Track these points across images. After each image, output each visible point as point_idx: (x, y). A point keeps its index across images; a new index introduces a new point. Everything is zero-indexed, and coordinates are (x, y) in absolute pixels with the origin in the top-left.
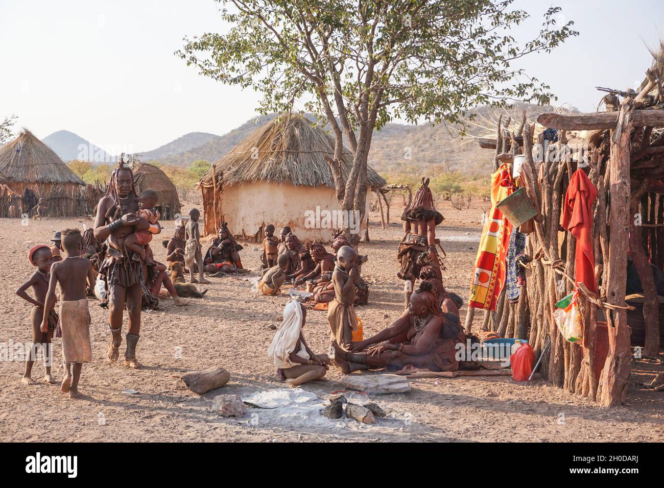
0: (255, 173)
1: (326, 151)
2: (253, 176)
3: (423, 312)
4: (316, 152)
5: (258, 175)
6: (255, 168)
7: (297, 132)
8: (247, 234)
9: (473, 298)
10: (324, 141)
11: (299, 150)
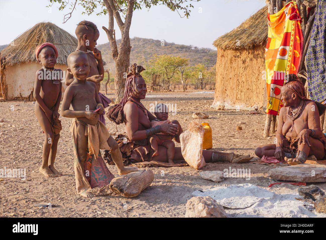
0: (27, 57)
1: (71, 44)
2: (26, 59)
3: (294, 99)
4: (65, 44)
5: (30, 58)
6: (27, 54)
7: (51, 32)
8: (23, 96)
9: (270, 107)
10: (69, 38)
11: (54, 43)
